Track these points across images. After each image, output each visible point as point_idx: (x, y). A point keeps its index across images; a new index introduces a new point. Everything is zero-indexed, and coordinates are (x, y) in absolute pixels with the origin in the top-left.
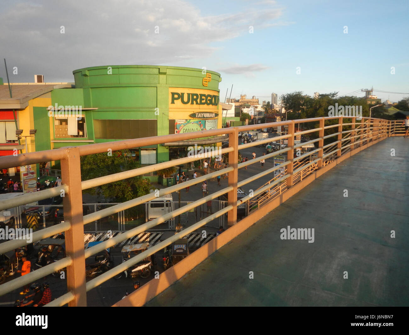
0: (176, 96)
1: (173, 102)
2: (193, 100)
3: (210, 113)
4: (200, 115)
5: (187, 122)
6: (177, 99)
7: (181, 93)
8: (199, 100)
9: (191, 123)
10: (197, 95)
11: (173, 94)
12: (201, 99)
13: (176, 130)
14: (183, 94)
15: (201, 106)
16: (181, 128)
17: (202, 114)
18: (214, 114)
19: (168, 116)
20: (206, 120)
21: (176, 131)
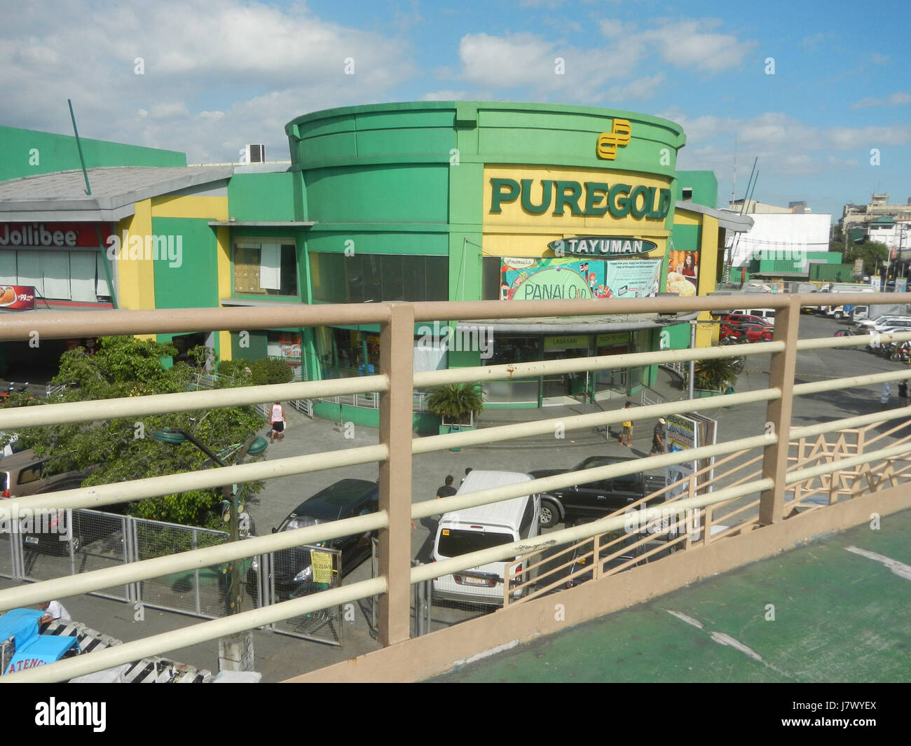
0: (505, 190)
1: (496, 210)
2: (562, 201)
3: (623, 239)
4: (583, 246)
5: (538, 266)
6: (509, 199)
7: (522, 180)
8: (582, 204)
9: (552, 268)
10: (574, 187)
11: (496, 183)
12: (591, 200)
13: (503, 288)
14: (527, 184)
15: (592, 221)
16: (518, 282)
17: (594, 244)
18: (638, 246)
19: (480, 247)
20: (609, 262)
21: (505, 291)
